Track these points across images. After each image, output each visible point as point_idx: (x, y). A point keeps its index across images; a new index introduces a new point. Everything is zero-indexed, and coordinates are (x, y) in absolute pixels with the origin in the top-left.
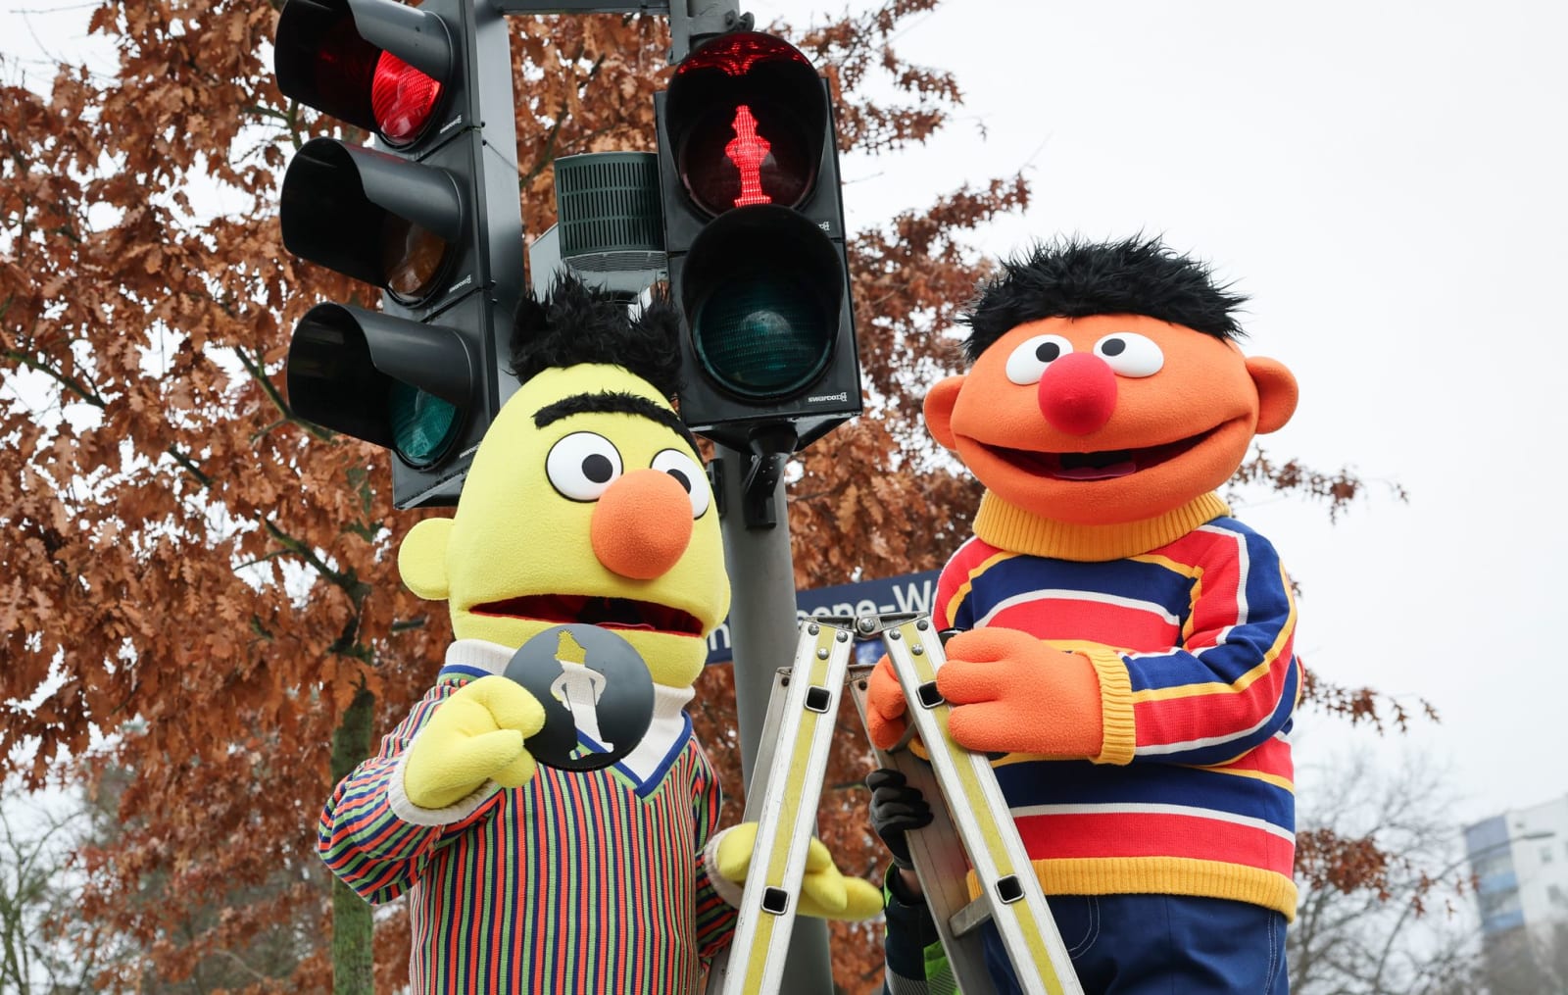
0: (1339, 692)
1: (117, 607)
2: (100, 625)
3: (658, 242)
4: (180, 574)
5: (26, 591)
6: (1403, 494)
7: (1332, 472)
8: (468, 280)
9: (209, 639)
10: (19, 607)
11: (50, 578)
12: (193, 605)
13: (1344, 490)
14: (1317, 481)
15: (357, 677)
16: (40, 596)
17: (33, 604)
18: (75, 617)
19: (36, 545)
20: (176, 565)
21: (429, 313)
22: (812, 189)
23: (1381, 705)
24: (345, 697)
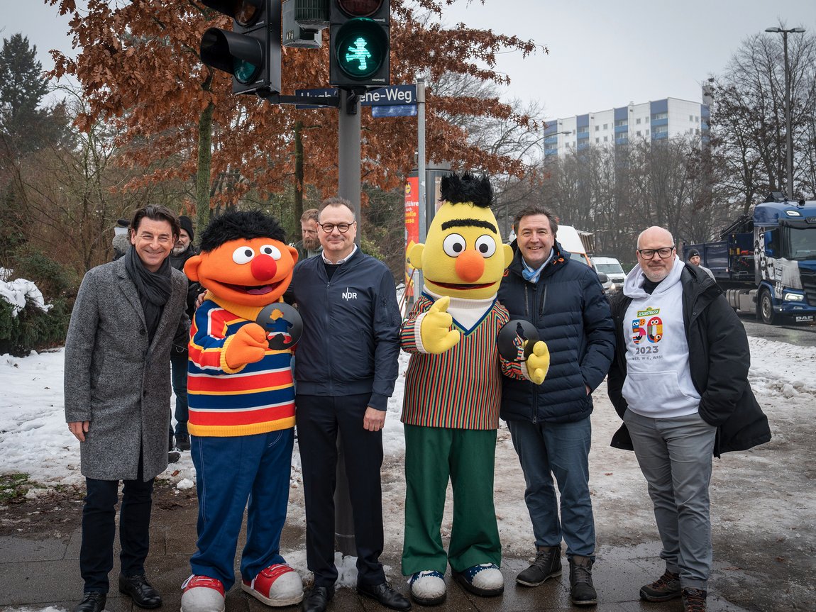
0: (518, 116)
1: (133, 73)
2: (127, 80)
3: (327, 18)
4: (154, 63)
5: (104, 69)
6: (547, 51)
7: (526, 41)
8: (263, 22)
9: (162, 84)
10: (101, 74)
11: (112, 63)
12: (158, 74)
13: (529, 47)
14: (521, 43)
15: (209, 98)
16: (108, 71)
17: (106, 74)
18: (119, 76)
19: (107, 52)
20: (153, 60)
21: (248, 30)
22: (380, 7)
23: (530, 121)
24: (205, 104)
